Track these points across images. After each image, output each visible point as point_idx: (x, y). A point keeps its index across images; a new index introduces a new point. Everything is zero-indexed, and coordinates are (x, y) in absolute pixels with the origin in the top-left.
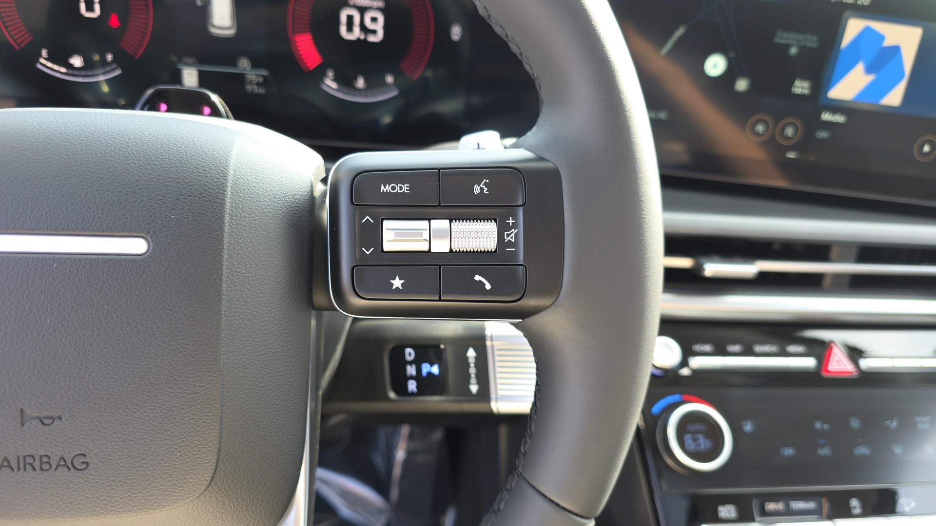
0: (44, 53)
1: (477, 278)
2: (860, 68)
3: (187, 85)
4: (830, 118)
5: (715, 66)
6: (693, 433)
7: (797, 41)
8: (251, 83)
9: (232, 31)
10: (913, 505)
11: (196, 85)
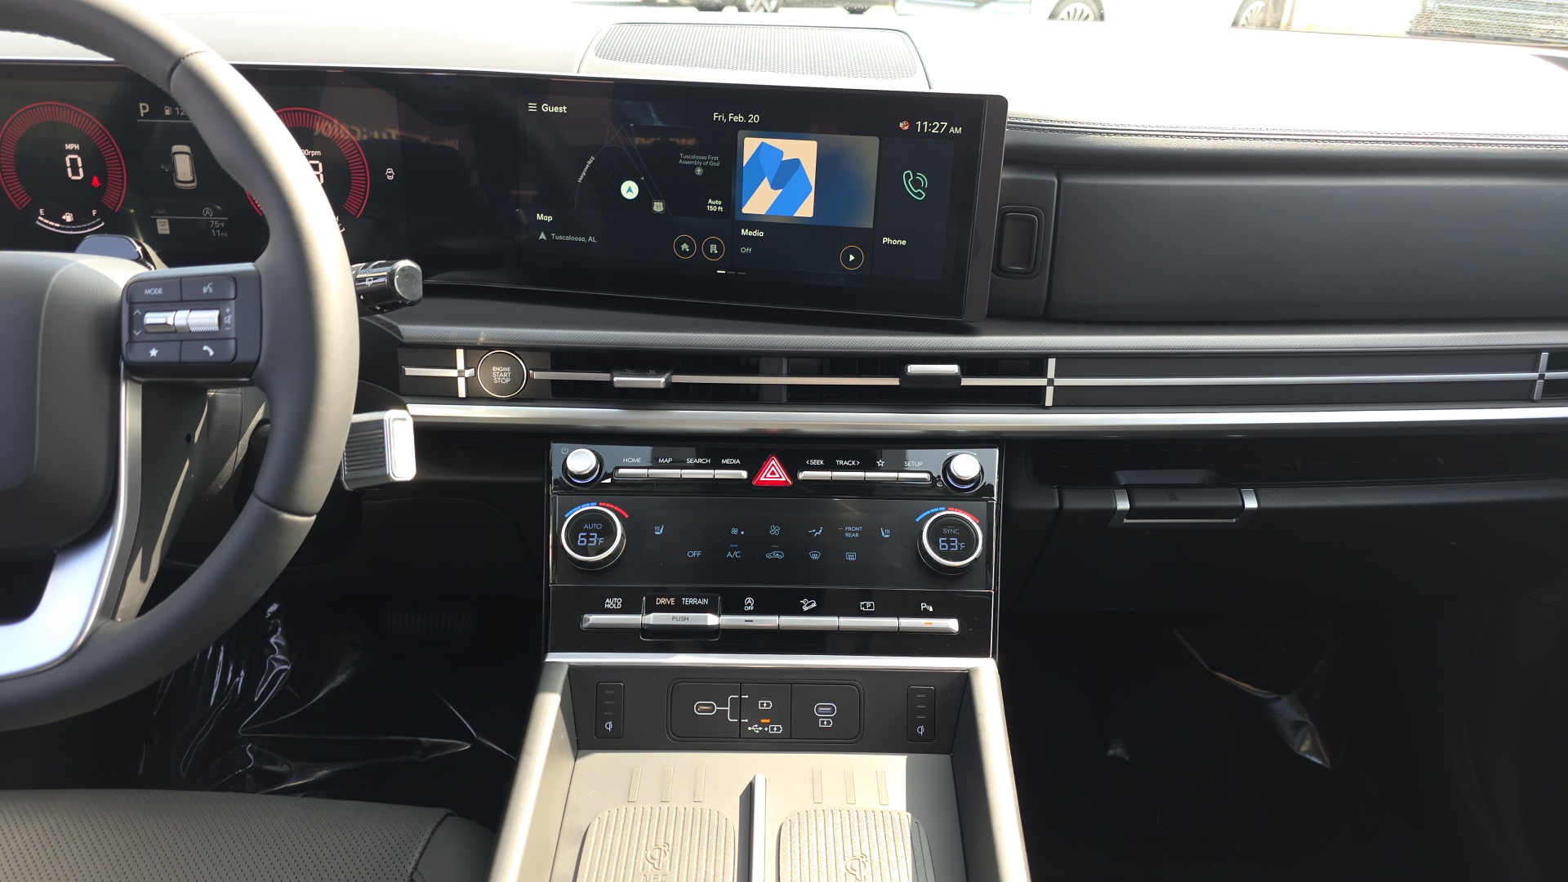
0: (41, 211)
1: (205, 348)
2: (766, 183)
3: (160, 232)
4: (750, 233)
5: (630, 190)
6: (588, 531)
7: (701, 161)
8: (214, 228)
9: (194, 184)
10: (814, 605)
11: (168, 232)
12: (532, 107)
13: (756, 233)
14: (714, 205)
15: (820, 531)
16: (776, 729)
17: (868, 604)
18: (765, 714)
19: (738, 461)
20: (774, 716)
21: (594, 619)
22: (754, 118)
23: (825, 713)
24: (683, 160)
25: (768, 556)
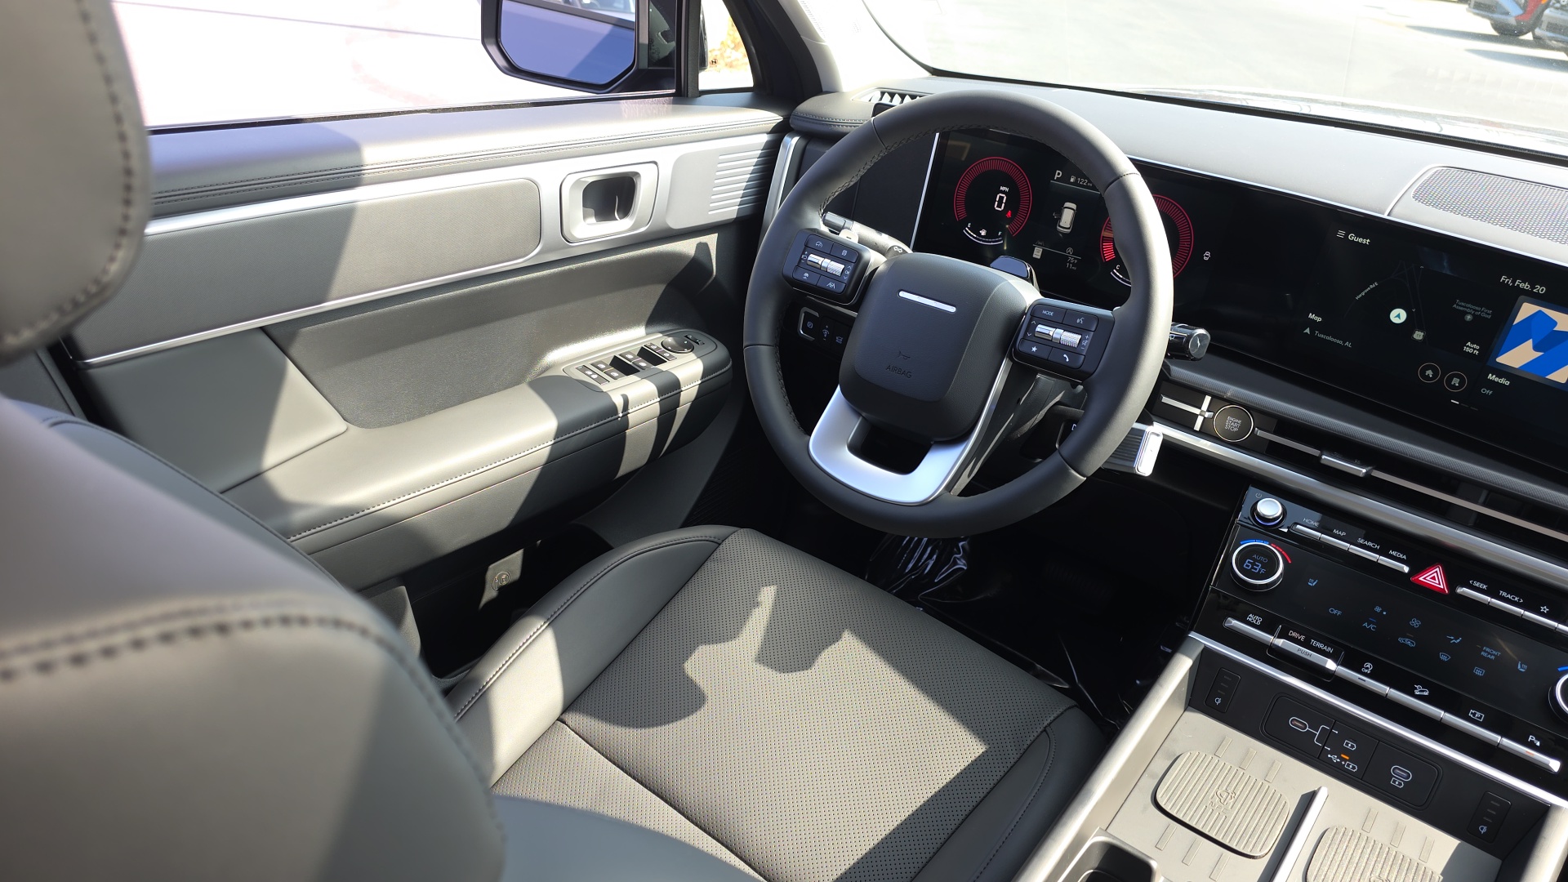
0: (970, 224)
1: (1065, 356)
2: (1529, 344)
3: (1034, 256)
4: (1497, 379)
5: (1398, 316)
6: (1255, 560)
7: (1474, 310)
8: (1070, 262)
9: (1069, 230)
10: (1426, 694)
11: (1039, 257)
12: (1341, 234)
13: (1503, 381)
14: (1471, 348)
15: (1458, 641)
16: (1351, 767)
17: (1478, 714)
18: (1347, 752)
19: (1405, 557)
20: (1353, 757)
21: (1235, 623)
22: (1540, 289)
23: (1400, 776)
24: (1457, 305)
25: (1400, 640)
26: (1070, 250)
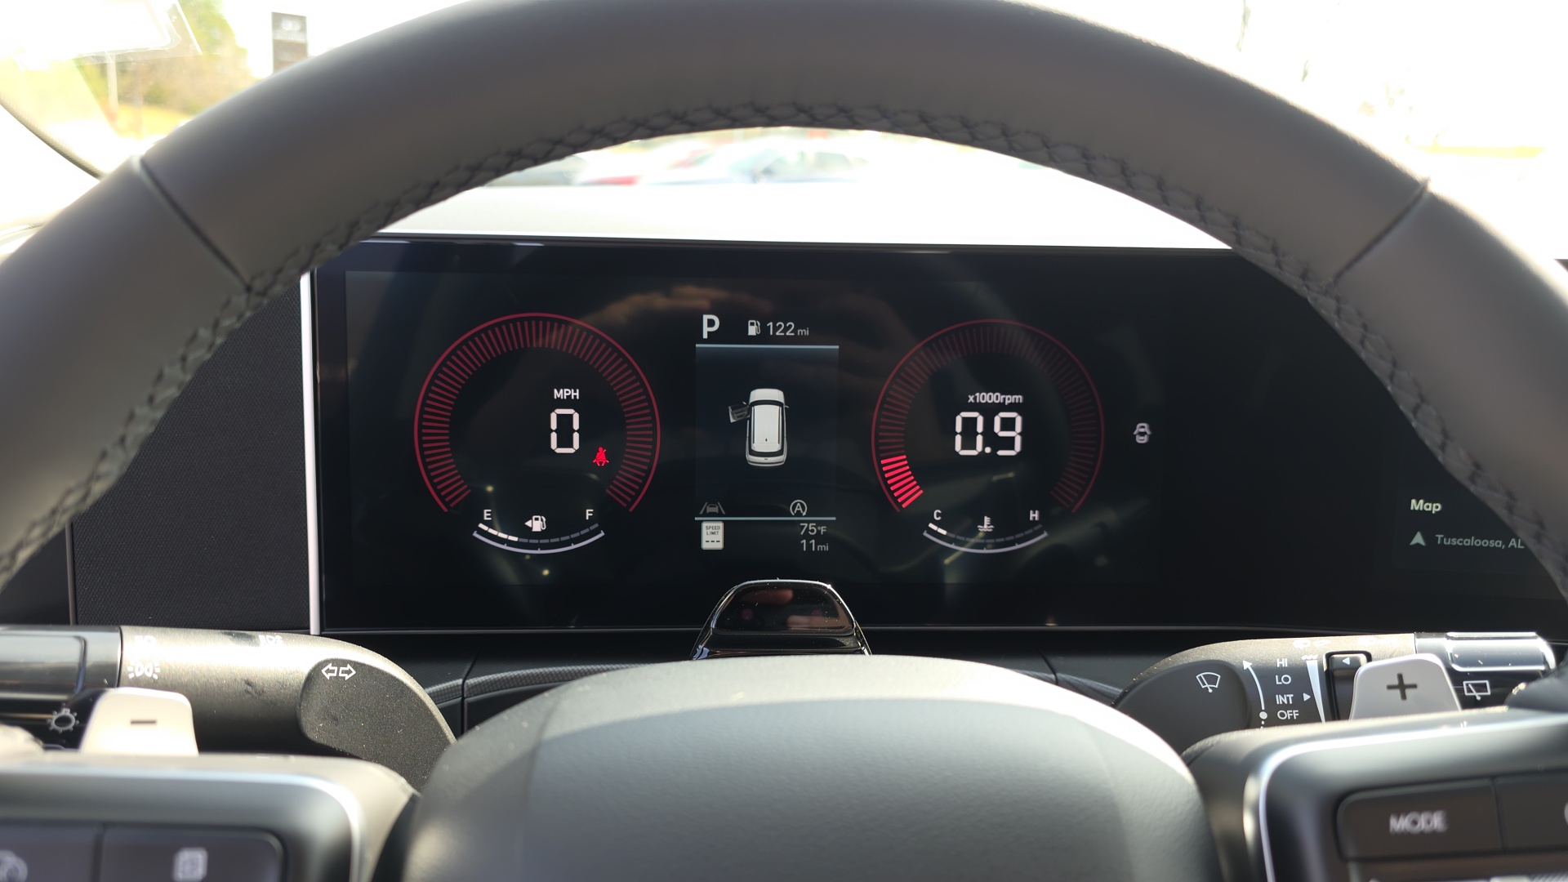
0: (487, 514)
3: (705, 546)
8: (807, 537)
9: (782, 458)
11: (720, 546)
26: (799, 506)
